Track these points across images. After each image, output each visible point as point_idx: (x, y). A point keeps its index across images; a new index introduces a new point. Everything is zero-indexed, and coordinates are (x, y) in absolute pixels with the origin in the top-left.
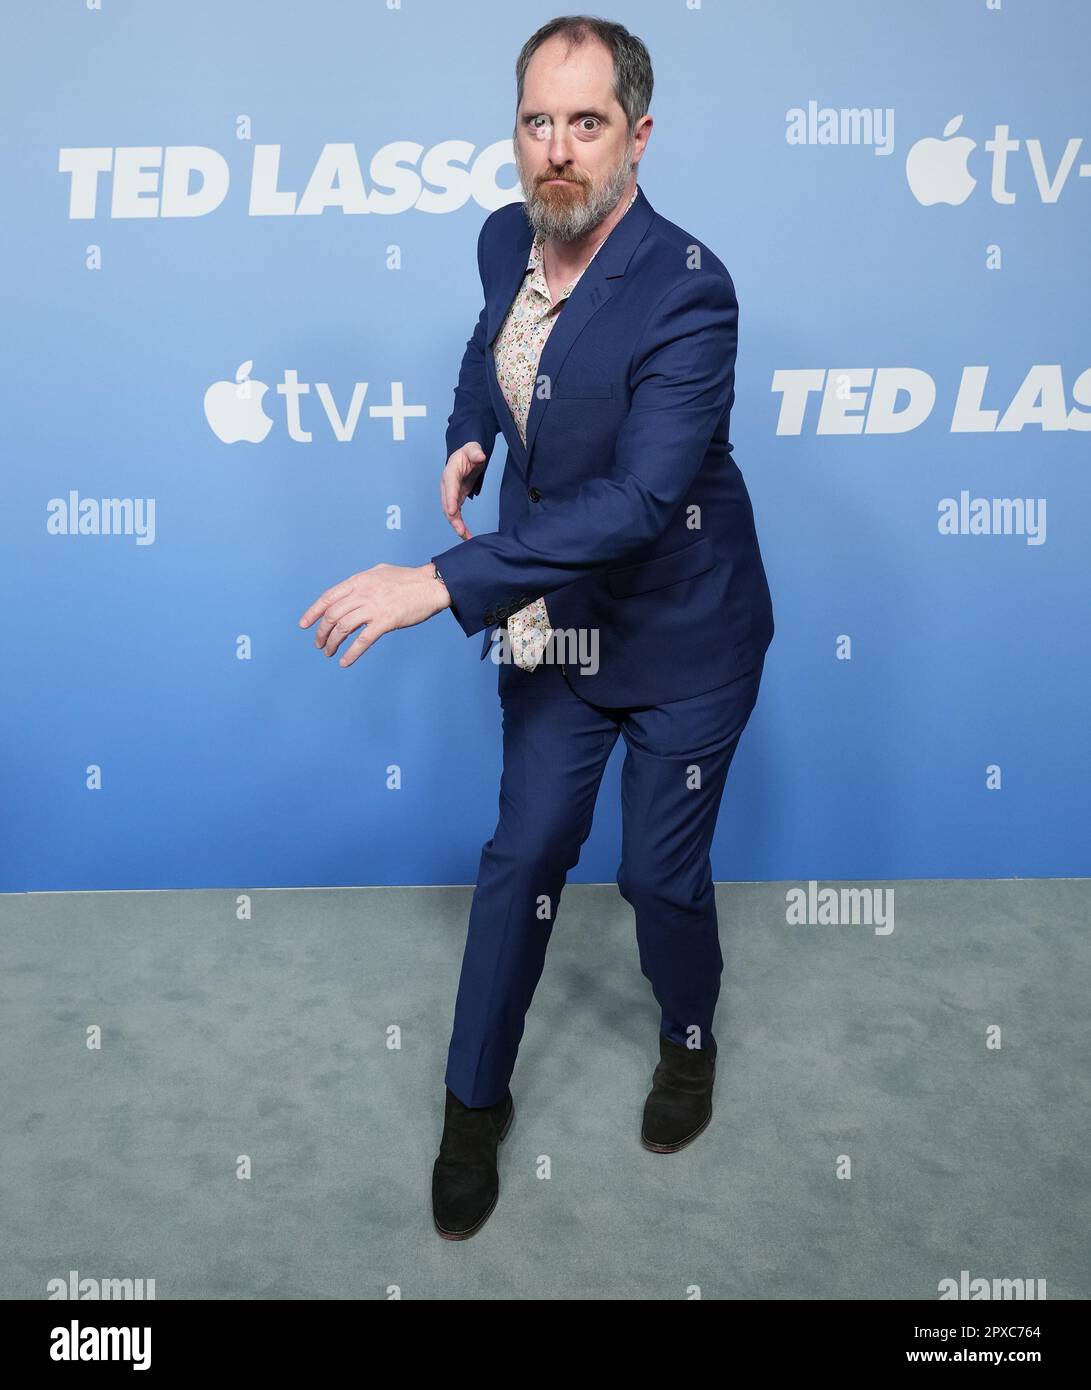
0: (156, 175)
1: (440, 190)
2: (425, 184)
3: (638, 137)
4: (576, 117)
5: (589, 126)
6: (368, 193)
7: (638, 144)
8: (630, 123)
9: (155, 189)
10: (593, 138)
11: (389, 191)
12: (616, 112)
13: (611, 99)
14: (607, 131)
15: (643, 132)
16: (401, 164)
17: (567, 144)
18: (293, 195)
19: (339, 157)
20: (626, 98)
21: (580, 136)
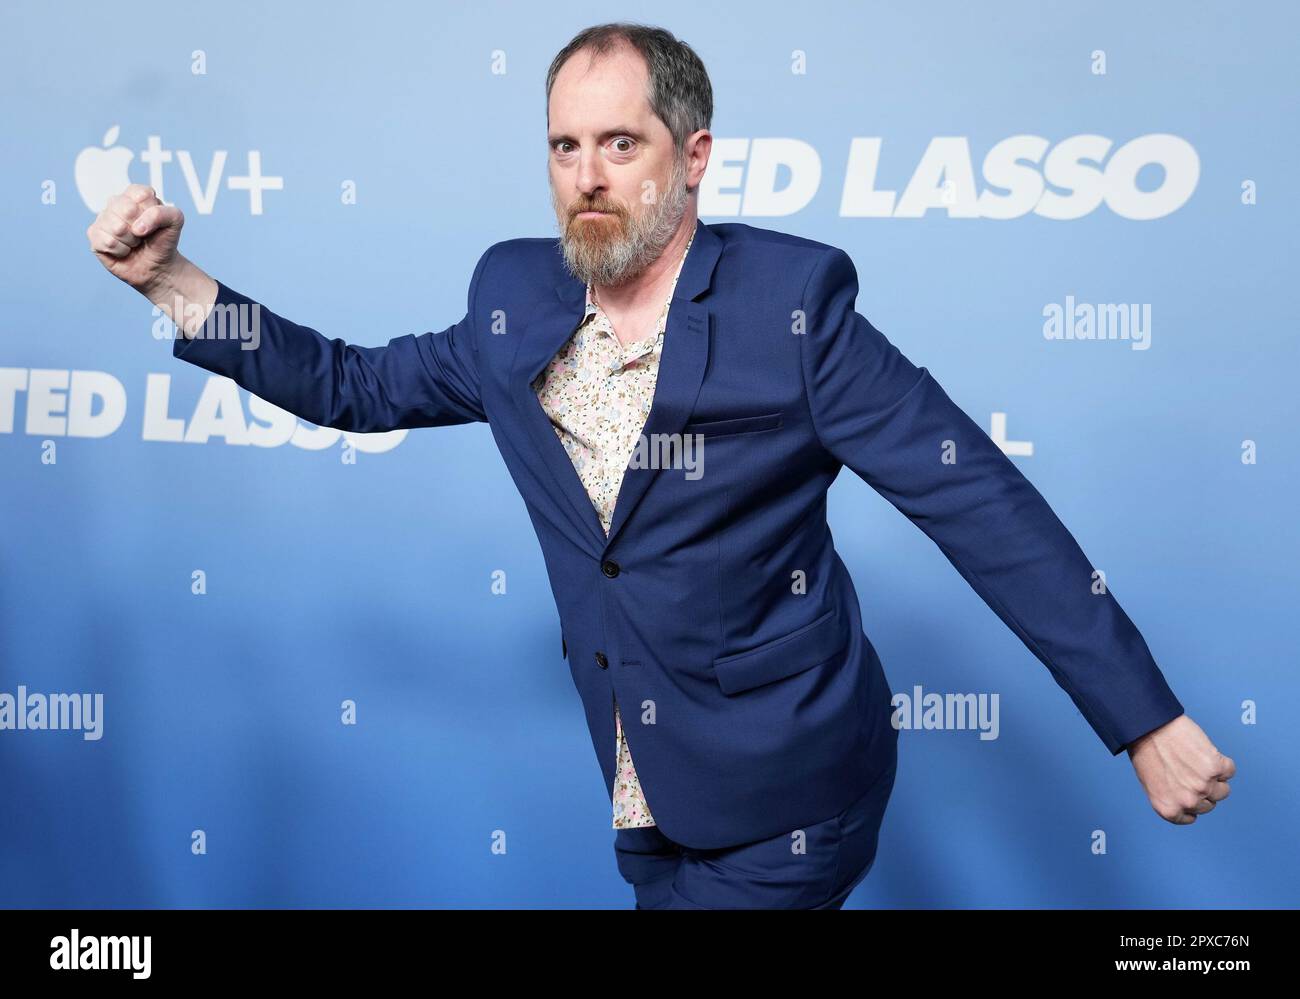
0: (739, 170)
1: (1066, 192)
2: (1048, 185)
3: (695, 154)
4: (605, 138)
5: (623, 147)
6: (979, 193)
7: (696, 163)
8: (678, 140)
9: (737, 184)
10: (629, 159)
11: (1004, 192)
12: (655, 128)
13: (647, 114)
14: (646, 150)
15: (700, 149)
16: (1021, 162)
17: (597, 169)
18: (892, 195)
19: (947, 153)
20: (666, 112)
21: (613, 158)
